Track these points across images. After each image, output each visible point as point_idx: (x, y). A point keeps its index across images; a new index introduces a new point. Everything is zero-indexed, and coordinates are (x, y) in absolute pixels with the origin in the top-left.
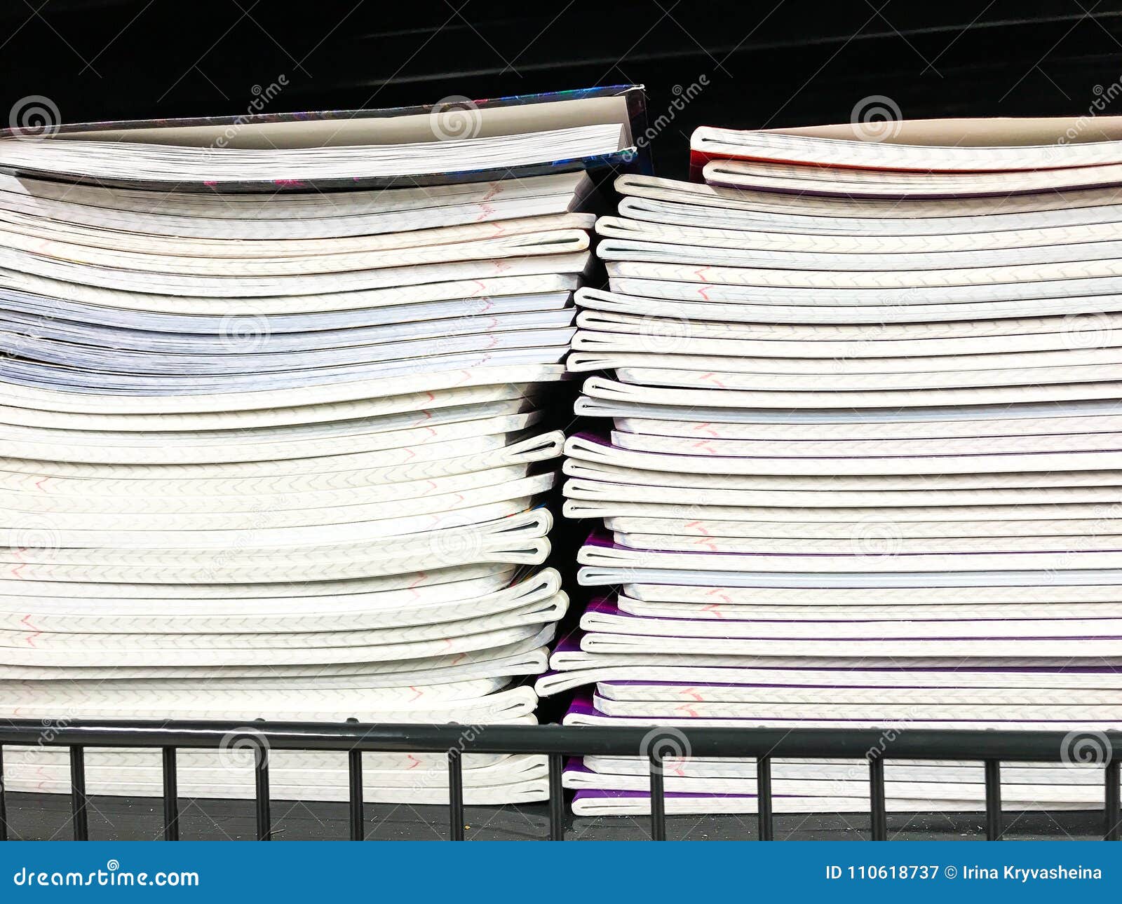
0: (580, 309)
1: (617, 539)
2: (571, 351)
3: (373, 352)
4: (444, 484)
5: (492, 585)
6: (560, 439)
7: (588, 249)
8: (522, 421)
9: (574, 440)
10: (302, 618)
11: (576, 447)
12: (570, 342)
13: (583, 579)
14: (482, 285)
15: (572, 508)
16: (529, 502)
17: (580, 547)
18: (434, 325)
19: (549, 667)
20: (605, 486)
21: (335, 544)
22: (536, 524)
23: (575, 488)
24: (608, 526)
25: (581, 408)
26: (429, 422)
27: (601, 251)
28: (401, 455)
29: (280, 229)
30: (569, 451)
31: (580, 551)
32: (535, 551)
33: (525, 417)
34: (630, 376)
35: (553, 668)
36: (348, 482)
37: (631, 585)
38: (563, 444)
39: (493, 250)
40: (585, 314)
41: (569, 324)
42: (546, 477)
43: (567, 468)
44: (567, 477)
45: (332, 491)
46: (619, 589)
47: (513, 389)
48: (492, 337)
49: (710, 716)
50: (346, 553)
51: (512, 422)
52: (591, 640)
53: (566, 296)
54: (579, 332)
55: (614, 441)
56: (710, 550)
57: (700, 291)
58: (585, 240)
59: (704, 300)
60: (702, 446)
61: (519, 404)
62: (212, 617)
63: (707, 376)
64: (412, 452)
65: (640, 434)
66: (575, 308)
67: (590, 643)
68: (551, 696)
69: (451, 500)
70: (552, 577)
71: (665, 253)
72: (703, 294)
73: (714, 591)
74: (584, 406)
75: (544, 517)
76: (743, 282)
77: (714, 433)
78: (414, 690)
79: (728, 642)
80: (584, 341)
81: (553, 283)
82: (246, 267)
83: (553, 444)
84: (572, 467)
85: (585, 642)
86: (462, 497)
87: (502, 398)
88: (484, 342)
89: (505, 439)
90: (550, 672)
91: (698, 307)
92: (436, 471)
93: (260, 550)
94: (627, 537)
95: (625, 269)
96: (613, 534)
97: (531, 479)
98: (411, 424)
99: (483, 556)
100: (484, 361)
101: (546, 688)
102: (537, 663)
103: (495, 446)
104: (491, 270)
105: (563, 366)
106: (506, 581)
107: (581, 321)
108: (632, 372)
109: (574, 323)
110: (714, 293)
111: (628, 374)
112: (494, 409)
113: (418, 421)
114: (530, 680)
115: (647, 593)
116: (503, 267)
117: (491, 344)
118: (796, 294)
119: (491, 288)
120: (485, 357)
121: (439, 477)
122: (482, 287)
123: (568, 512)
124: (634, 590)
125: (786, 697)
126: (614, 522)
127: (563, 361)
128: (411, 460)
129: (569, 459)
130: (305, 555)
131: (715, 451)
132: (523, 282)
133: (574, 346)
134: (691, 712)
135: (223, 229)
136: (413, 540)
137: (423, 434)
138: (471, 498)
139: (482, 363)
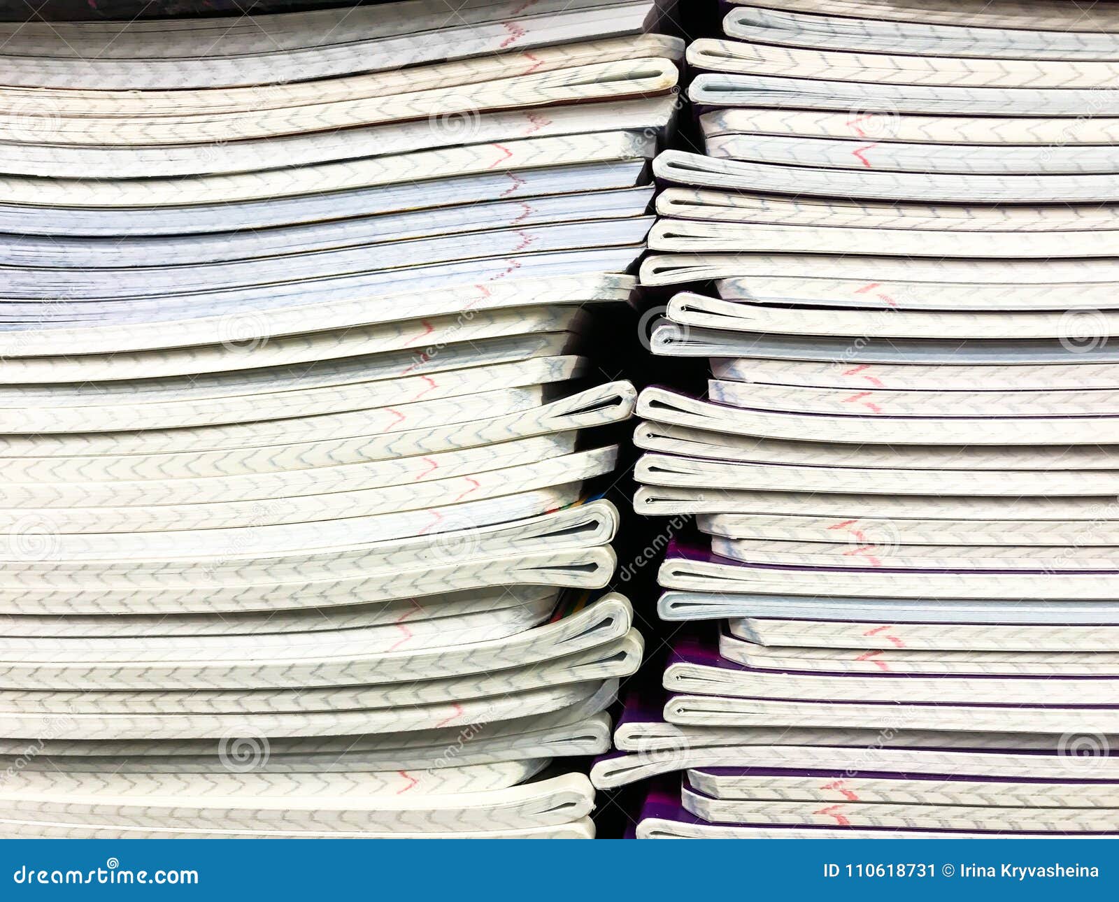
0: (662, 185)
1: (718, 548)
2: (649, 253)
3: (340, 260)
4: (448, 462)
5: (523, 619)
6: (629, 391)
7: (675, 89)
8: (567, 367)
9: (652, 393)
10: (232, 669)
11: (655, 404)
12: (646, 239)
13: (667, 611)
14: (506, 150)
15: (648, 500)
16: (578, 491)
17: (663, 562)
18: (433, 217)
19: (613, 745)
20: (702, 465)
21: (282, 555)
22: (594, 525)
23: (653, 469)
24: (703, 528)
25: (659, 345)
26: (426, 367)
27: (696, 92)
28: (382, 420)
29: (197, 73)
30: (644, 411)
31: (663, 567)
32: (593, 567)
33: (572, 360)
34: (742, 290)
35: (619, 747)
36: (302, 460)
37: (742, 621)
38: (635, 400)
39: (526, 93)
40: (669, 194)
41: (642, 211)
42: (606, 452)
43: (641, 437)
44: (641, 452)
45: (278, 474)
46: (723, 626)
47: (556, 316)
48: (522, 234)
49: (869, 824)
50: (299, 569)
51: (553, 366)
52: (679, 706)
53: (639, 167)
54: (660, 221)
55: (713, 394)
56: (869, 564)
57: (856, 153)
58: (671, 75)
59: (863, 166)
60: (859, 400)
61: (562, 340)
62: (99, 665)
63: (868, 288)
64: (399, 414)
65: (755, 383)
66: (652, 185)
67: (679, 711)
68: (615, 789)
69: (459, 488)
70: (619, 606)
71: (799, 93)
72: (861, 157)
73: (876, 630)
74: (666, 341)
75: (605, 511)
76: (925, 138)
77: (876, 381)
78: (406, 776)
79: (899, 710)
80: (668, 236)
81: (617, 145)
82: (146, 132)
83: (617, 401)
84: (649, 435)
85: (671, 709)
86: (476, 483)
87: (539, 328)
88: (509, 242)
89: (541, 395)
90: (613, 752)
91: (853, 177)
92: (436, 442)
93: (168, 564)
94: (735, 546)
95: (734, 119)
96: (711, 540)
97: (583, 455)
98: (398, 371)
99: (510, 574)
100: (509, 270)
101: (606, 776)
102: (593, 738)
103: (525, 405)
104: (520, 128)
105: (632, 277)
106: (545, 613)
107: (663, 203)
108: (744, 283)
109: (651, 209)
110: (879, 156)
111: (739, 288)
112: (526, 348)
113: (407, 367)
114: (583, 764)
115: (770, 633)
116: (540, 121)
117: (520, 244)
118: (976, 155)
119: (521, 155)
120: (511, 266)
121: (439, 452)
122: (506, 155)
123: (642, 505)
124: (748, 629)
125: (955, 795)
126: (717, 521)
127: (634, 269)
128: (400, 426)
129: (643, 424)
130: (237, 572)
131: (879, 409)
132: (570, 144)
133: (653, 245)
134: (838, 817)
135: (114, 74)
136: (401, 549)
137: (416, 387)
138: (489, 484)
139: (507, 274)
